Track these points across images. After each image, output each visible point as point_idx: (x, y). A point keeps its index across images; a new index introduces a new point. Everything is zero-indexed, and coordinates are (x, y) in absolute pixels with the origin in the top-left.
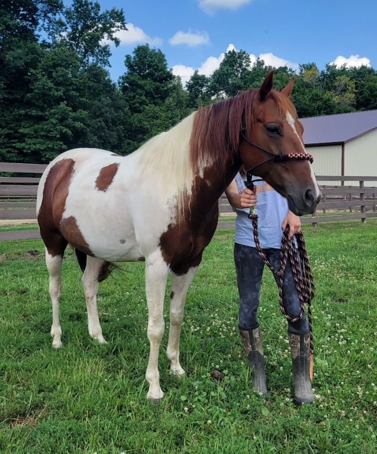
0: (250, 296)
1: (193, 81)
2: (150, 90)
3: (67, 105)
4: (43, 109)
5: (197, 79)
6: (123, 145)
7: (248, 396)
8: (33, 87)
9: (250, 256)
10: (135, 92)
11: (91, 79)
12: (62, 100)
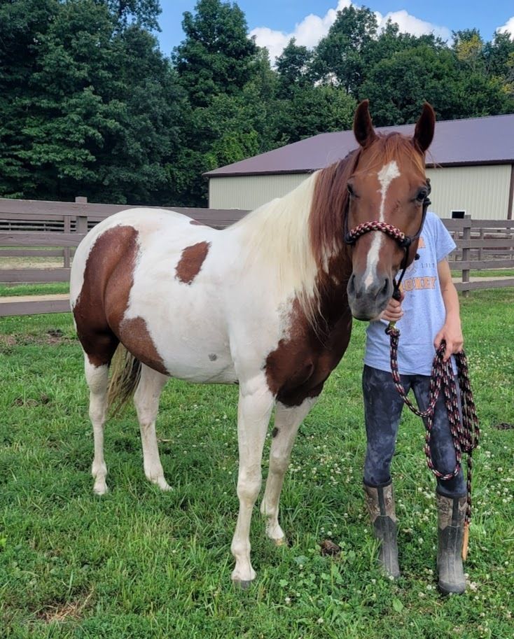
0: (381, 441)
1: (287, 56)
2: (221, 69)
3: (94, 93)
4: (58, 99)
5: (292, 53)
6: (179, 156)
7: (374, 581)
8: (42, 63)
9: (386, 385)
10: (198, 72)
11: (130, 50)
12: (87, 85)
